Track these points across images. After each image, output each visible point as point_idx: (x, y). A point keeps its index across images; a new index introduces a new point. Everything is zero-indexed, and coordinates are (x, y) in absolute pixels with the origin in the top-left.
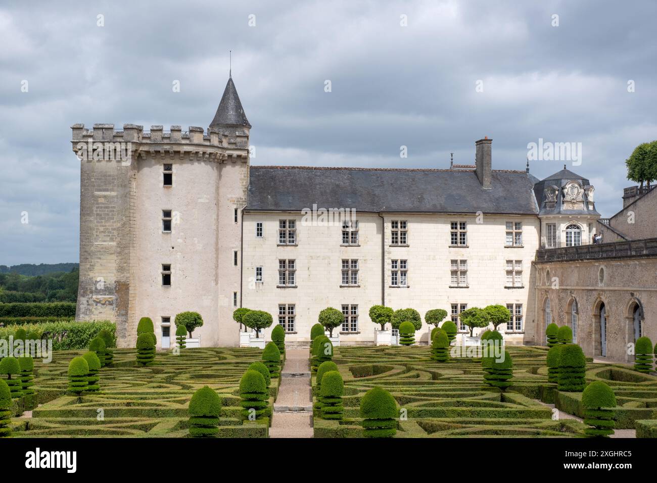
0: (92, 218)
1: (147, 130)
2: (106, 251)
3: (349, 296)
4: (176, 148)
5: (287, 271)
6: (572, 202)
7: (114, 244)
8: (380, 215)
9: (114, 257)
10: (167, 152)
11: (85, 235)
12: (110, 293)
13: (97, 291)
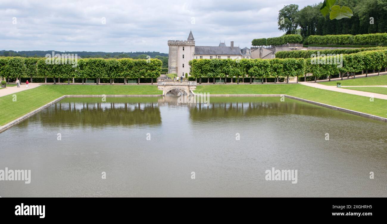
0: (172, 56)
1: (180, 41)
2: (174, 62)
4: (185, 44)
6: (248, 53)
7: (175, 60)
8: (216, 55)
9: (175, 63)
12: (175, 68)
13: (173, 68)
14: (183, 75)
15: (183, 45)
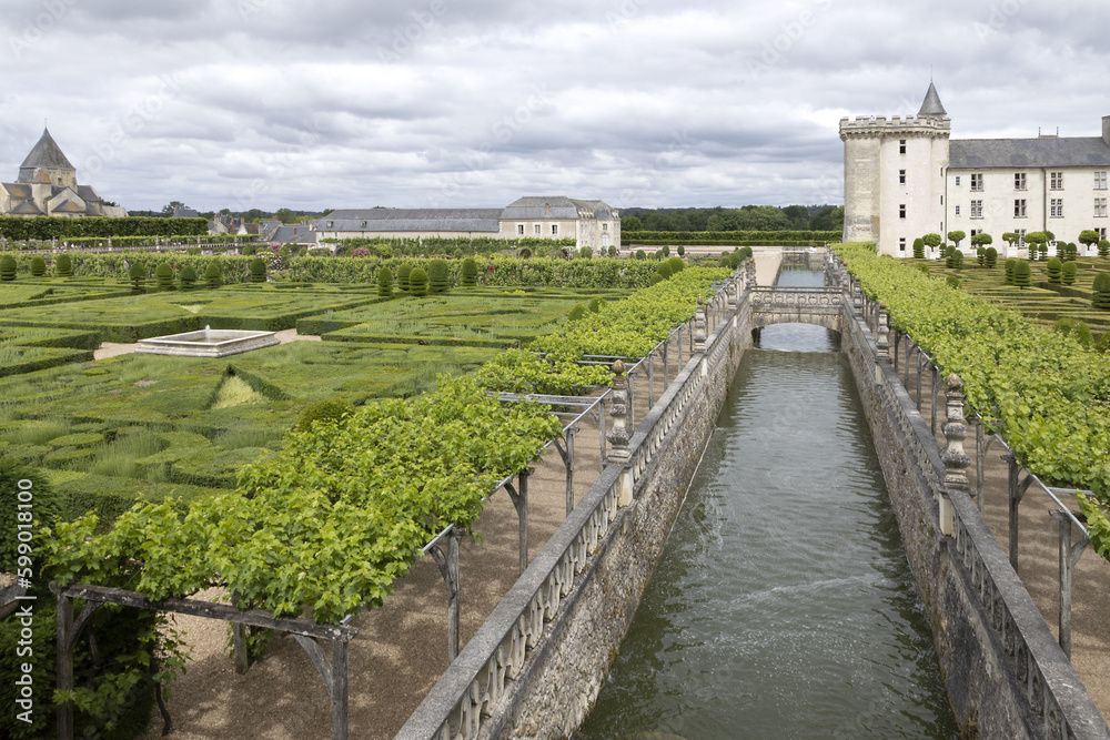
1: (889, 119)
2: (864, 196)
3: (1020, 224)
4: (910, 130)
5: (977, 207)
7: (869, 192)
8: (1043, 169)
9: (869, 200)
10: (903, 132)
11: (848, 188)
12: (867, 222)
13: (859, 222)
14: (902, 247)
15: (901, 135)
